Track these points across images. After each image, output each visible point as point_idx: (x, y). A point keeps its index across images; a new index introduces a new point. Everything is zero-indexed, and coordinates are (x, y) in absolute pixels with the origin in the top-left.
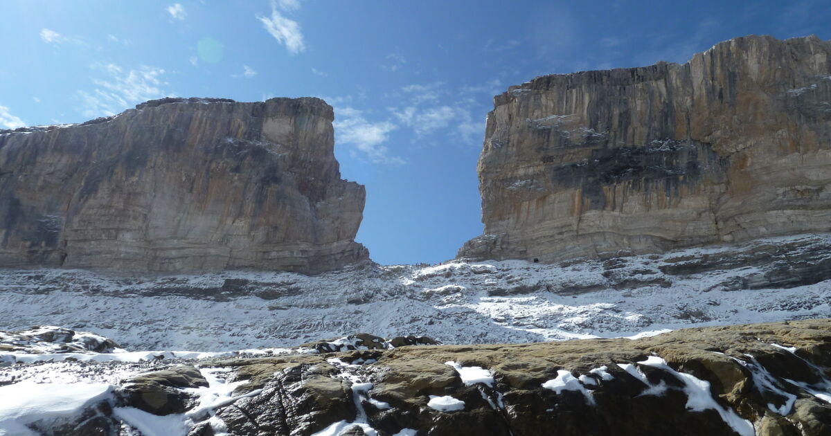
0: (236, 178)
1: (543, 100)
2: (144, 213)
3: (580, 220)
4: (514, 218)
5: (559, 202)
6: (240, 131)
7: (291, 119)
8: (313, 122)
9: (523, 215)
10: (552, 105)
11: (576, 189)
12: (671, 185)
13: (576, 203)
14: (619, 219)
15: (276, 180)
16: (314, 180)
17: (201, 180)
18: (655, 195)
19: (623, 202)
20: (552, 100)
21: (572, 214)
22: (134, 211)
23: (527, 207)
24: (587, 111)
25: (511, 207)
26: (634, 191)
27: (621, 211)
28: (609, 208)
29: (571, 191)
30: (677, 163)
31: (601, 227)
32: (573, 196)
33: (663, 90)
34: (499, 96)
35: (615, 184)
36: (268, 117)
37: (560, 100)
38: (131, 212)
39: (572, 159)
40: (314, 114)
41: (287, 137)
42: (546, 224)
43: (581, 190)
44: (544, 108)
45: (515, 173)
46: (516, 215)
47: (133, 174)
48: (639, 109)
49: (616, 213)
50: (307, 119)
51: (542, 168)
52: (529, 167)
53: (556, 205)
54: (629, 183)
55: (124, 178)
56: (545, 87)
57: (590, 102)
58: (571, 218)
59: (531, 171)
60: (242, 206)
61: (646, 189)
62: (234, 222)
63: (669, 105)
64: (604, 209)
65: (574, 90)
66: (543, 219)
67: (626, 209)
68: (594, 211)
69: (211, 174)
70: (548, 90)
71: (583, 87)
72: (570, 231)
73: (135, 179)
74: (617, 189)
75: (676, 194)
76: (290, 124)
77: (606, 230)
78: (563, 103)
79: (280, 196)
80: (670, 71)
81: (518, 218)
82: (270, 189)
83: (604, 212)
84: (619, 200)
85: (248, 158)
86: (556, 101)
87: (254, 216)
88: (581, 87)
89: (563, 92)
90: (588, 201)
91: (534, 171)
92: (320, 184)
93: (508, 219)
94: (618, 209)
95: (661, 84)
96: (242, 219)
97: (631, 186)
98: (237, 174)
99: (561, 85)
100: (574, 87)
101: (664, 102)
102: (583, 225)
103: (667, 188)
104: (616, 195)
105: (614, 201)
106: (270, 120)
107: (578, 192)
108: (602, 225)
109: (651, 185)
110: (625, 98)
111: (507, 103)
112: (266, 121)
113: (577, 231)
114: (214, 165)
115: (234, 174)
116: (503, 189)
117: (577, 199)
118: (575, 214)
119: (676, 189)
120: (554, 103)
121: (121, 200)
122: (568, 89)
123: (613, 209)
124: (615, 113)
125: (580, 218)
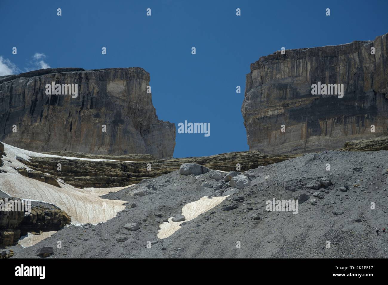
0: (97, 121)
1: (282, 67)
2: (43, 145)
3: (306, 142)
4: (267, 142)
5: (293, 131)
6: (95, 91)
7: (124, 81)
8: (139, 84)
9: (272, 140)
10: (288, 70)
11: (303, 124)
12: (360, 120)
13: (304, 132)
14: (329, 140)
15: (122, 122)
16: (142, 121)
17: (76, 123)
18: (350, 126)
19: (331, 131)
20: (288, 67)
21: (301, 138)
22: (36, 144)
23: (274, 134)
24: (310, 74)
25: (265, 135)
26: (338, 124)
27: (330, 136)
28: (323, 134)
29: (301, 125)
30: (364, 106)
31: (319, 146)
32: (302, 128)
33: (357, 59)
34: (254, 64)
35: (326, 120)
36: (109, 81)
37: (293, 67)
38: (34, 145)
39: (300, 105)
40: (139, 79)
41: (123, 93)
42: (286, 145)
43: (306, 124)
44: (283, 72)
45: (267, 114)
46: (268, 140)
47: (36, 121)
48: (341, 72)
49: (328, 137)
50: (135, 82)
51: (283, 111)
52: (275, 110)
53: (292, 133)
54: (335, 119)
55: (29, 124)
56: (283, 58)
57: (311, 68)
58: (301, 141)
59: (276, 112)
60: (103, 139)
61: (345, 123)
62: (99, 149)
63: (360, 69)
64: (320, 135)
65: (301, 60)
66: (284, 142)
67: (334, 135)
68: (314, 136)
69: (81, 119)
70: (285, 60)
71: (307, 58)
72: (301, 148)
73: (36, 124)
74: (328, 123)
75: (363, 126)
76: (123, 85)
77: (321, 148)
78: (294, 69)
79: (126, 132)
80: (361, 48)
81: (269, 141)
82: (118, 128)
83: (321, 137)
84: (329, 130)
85: (103, 109)
86: (290, 67)
87: (111, 145)
88: (305, 59)
89: (294, 62)
90: (310, 130)
91: (278, 112)
92: (146, 123)
93: (264, 142)
94: (328, 135)
95: (356, 55)
96: (104, 147)
97: (336, 121)
98: (98, 119)
99: (293, 57)
100: (302, 58)
101: (357, 67)
102: (308, 145)
103: (358, 122)
104: (327, 127)
105: (326, 130)
106: (111, 83)
107: (304, 125)
108: (319, 145)
109: (348, 120)
110: (333, 65)
111: (259, 68)
112: (109, 84)
113: (305, 148)
114: (82, 114)
115: (96, 119)
116: (260, 124)
117: (304, 129)
118: (303, 139)
119: (363, 122)
120: (289, 69)
121: (28, 137)
122: (298, 60)
123: (326, 135)
124: (327, 75)
125: (306, 140)
